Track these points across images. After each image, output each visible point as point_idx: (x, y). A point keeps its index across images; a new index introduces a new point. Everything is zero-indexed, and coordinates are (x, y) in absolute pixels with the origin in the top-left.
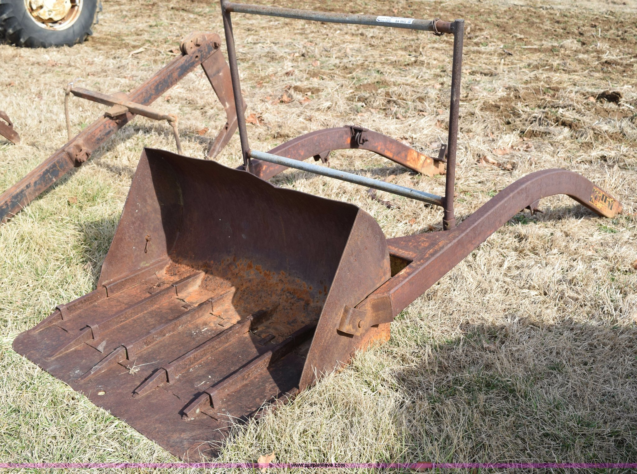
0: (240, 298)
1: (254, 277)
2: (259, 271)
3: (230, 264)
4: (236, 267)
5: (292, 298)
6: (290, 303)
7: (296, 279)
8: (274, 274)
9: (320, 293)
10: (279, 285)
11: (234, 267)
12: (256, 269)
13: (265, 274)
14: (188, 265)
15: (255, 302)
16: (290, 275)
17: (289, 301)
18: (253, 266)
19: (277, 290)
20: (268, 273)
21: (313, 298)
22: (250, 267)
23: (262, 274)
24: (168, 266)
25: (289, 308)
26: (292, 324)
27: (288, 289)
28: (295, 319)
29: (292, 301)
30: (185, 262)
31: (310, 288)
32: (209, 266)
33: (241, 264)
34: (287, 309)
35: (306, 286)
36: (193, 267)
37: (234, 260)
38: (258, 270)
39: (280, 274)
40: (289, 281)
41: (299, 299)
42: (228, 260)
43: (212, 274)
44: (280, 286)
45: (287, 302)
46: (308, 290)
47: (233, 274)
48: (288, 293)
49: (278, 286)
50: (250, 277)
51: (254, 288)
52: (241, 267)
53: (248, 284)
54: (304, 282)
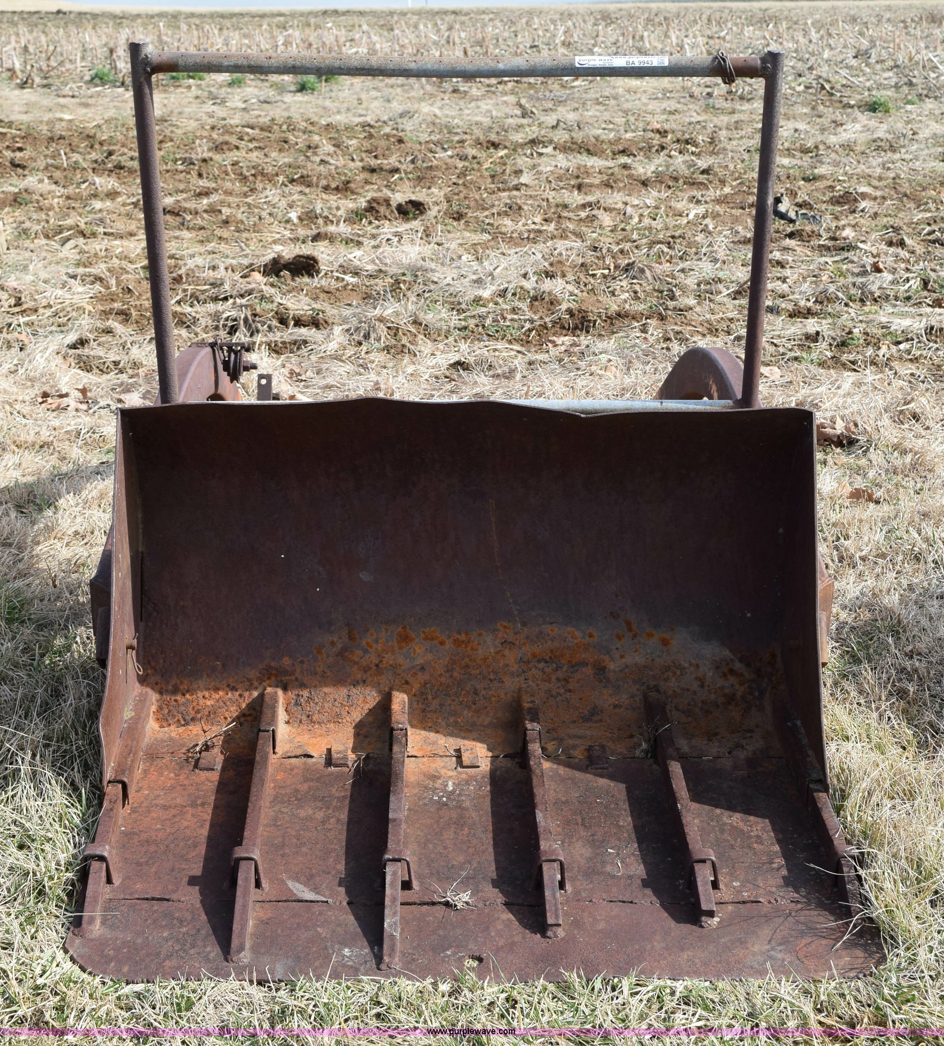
0: (424, 711)
1: (429, 657)
2: (436, 642)
3: (345, 649)
4: (366, 651)
5: (556, 670)
6: (558, 680)
7: (547, 629)
8: (480, 635)
9: (619, 637)
10: (507, 652)
11: (359, 652)
12: (426, 639)
13: (457, 643)
14: (217, 689)
15: (469, 708)
16: (524, 624)
17: (553, 678)
18: (413, 635)
19: (507, 665)
20: (463, 637)
21: (608, 652)
22: (405, 639)
23: (449, 645)
24: (154, 708)
25: (563, 691)
26: (595, 718)
27: (534, 655)
28: (595, 707)
29: (560, 674)
30: (201, 683)
31: (591, 636)
32: (286, 672)
33: (377, 641)
34: (559, 694)
35: (578, 634)
36: (234, 689)
37: (351, 638)
38: (432, 639)
39: (495, 630)
40: (527, 637)
41: (575, 666)
42: (333, 643)
43: (303, 686)
44: (511, 657)
45: (549, 681)
46: (587, 640)
47: (366, 670)
48: (539, 661)
49: (504, 656)
50: (419, 661)
51: (443, 679)
52: (379, 647)
53: (422, 677)
54: (569, 629)
